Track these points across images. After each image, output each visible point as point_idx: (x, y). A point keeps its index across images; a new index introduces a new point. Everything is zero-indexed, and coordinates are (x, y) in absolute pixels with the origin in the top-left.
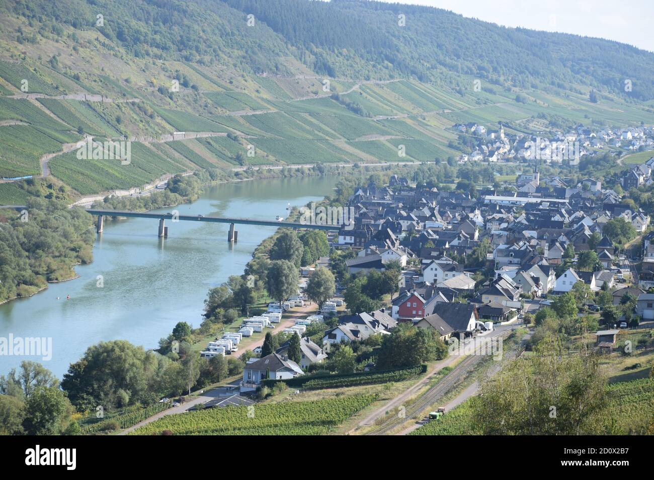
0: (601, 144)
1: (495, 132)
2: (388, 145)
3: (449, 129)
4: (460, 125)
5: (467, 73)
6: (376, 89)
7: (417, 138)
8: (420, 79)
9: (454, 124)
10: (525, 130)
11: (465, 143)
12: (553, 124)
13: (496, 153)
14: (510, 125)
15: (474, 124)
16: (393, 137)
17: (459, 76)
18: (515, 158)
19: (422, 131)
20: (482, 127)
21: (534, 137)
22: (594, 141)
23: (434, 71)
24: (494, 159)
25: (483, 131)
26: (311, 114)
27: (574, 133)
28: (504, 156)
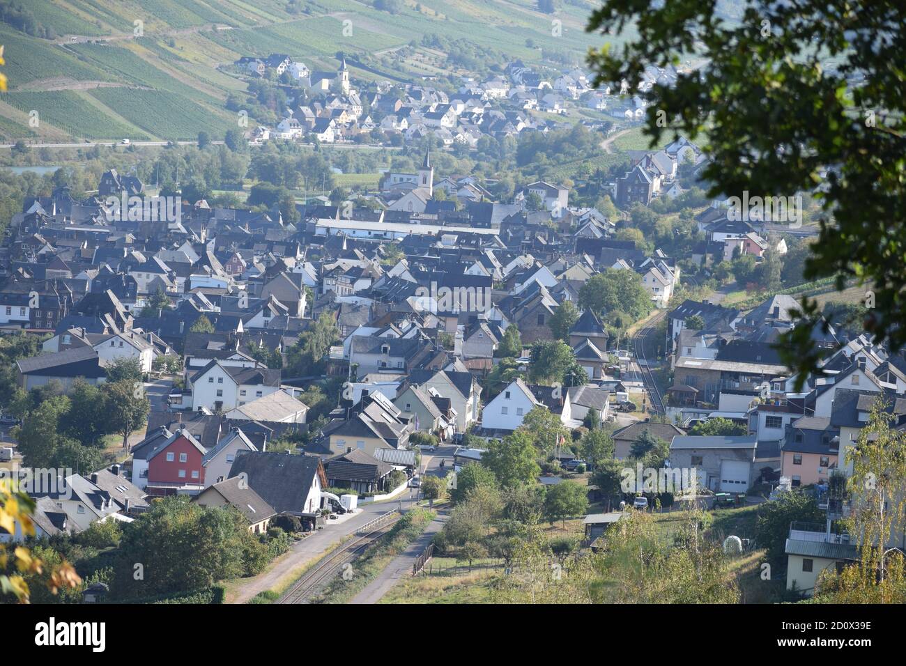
0: (561, 106)
1: (330, 76)
2: (93, 101)
3: (228, 68)
4: (253, 60)
7: (157, 86)
9: (238, 57)
10: (396, 73)
11: (263, 100)
12: (457, 60)
13: (332, 123)
14: (361, 60)
15: (283, 58)
16: (103, 84)
18: (375, 135)
19: (168, 72)
20: (300, 65)
21: (416, 88)
22: (546, 98)
24: (328, 135)
25: (303, 74)
27: (503, 81)
28: (349, 129)
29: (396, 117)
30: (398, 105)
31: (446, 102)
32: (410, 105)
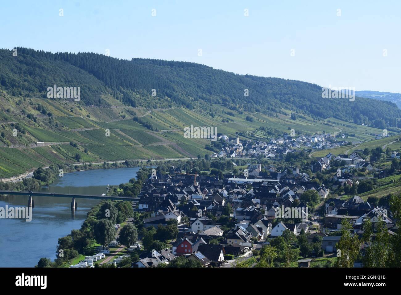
0: (298, 146)
1: (234, 139)
2: (169, 148)
5: (216, 103)
6: (160, 114)
7: (186, 143)
8: (188, 107)
10: (252, 138)
11: (215, 146)
12: (269, 133)
13: (235, 152)
14: (243, 134)
15: (221, 134)
17: (211, 105)
18: (246, 155)
20: (226, 136)
21: (258, 142)
22: (294, 143)
23: (196, 102)
24: (233, 155)
25: (226, 139)
27: (282, 139)
28: (239, 153)
29: (252, 150)
30: (253, 146)
31: (266, 145)
32: (256, 146)
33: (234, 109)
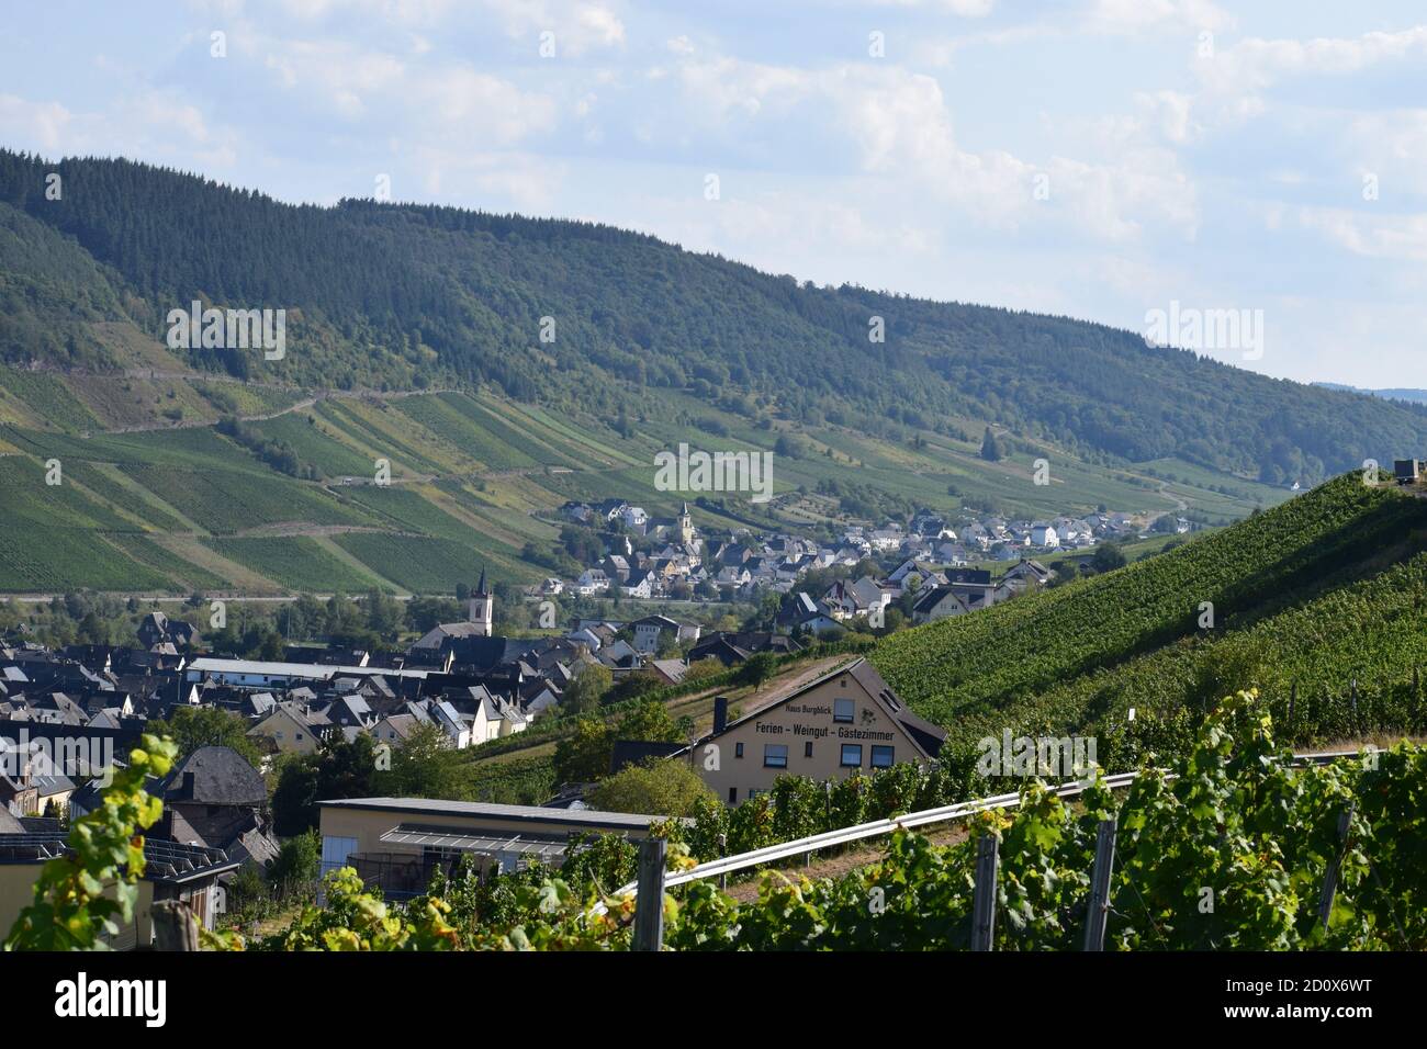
0: (961, 558)
1: (670, 522)
2: (334, 550)
3: (545, 515)
4: (578, 504)
5: (661, 383)
6: (365, 413)
7: (430, 533)
8: (513, 391)
9: (563, 501)
10: (769, 522)
11: (572, 550)
12: (850, 508)
13: (651, 575)
14: (727, 508)
15: (618, 503)
16: (354, 529)
17: (638, 391)
18: (702, 589)
19: (463, 519)
20: (637, 511)
21: (780, 537)
22: (945, 548)
23: (566, 379)
24: (643, 590)
25: (638, 522)
26: (125, 465)
27: (897, 531)
28: (673, 582)
29: (736, 569)
30: (746, 555)
31: (812, 552)
32: (762, 555)
33: (735, 407)
